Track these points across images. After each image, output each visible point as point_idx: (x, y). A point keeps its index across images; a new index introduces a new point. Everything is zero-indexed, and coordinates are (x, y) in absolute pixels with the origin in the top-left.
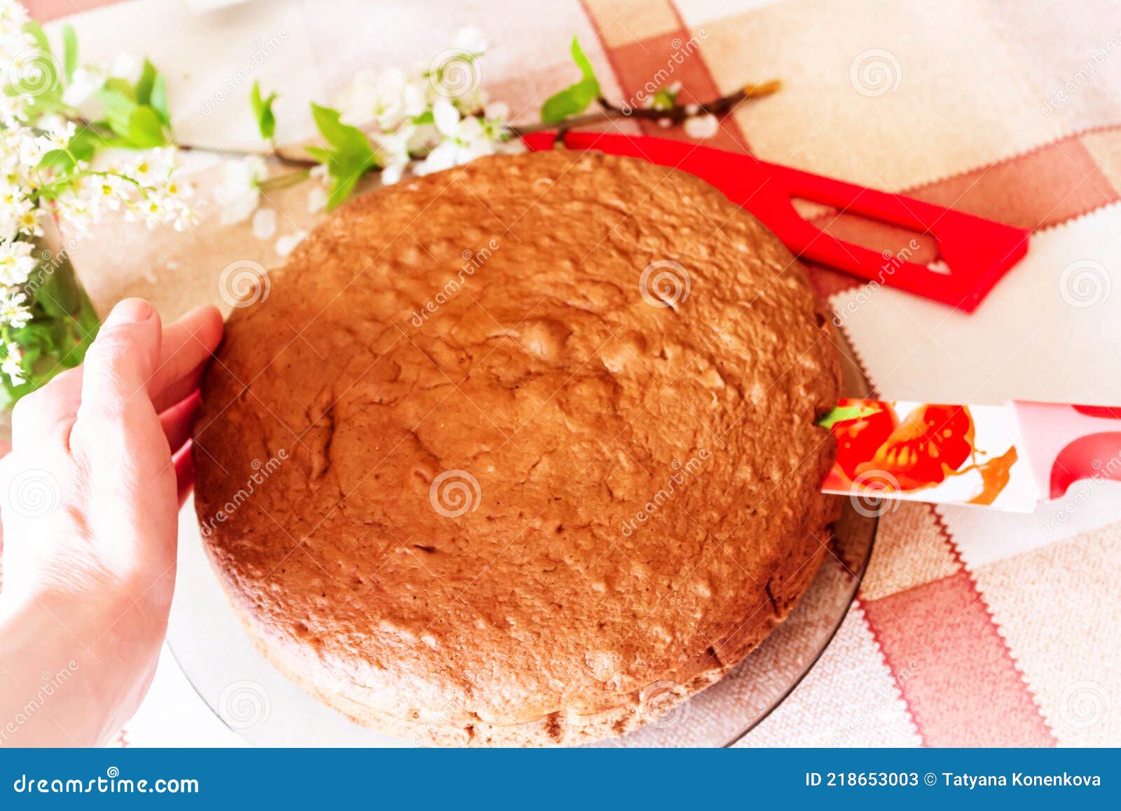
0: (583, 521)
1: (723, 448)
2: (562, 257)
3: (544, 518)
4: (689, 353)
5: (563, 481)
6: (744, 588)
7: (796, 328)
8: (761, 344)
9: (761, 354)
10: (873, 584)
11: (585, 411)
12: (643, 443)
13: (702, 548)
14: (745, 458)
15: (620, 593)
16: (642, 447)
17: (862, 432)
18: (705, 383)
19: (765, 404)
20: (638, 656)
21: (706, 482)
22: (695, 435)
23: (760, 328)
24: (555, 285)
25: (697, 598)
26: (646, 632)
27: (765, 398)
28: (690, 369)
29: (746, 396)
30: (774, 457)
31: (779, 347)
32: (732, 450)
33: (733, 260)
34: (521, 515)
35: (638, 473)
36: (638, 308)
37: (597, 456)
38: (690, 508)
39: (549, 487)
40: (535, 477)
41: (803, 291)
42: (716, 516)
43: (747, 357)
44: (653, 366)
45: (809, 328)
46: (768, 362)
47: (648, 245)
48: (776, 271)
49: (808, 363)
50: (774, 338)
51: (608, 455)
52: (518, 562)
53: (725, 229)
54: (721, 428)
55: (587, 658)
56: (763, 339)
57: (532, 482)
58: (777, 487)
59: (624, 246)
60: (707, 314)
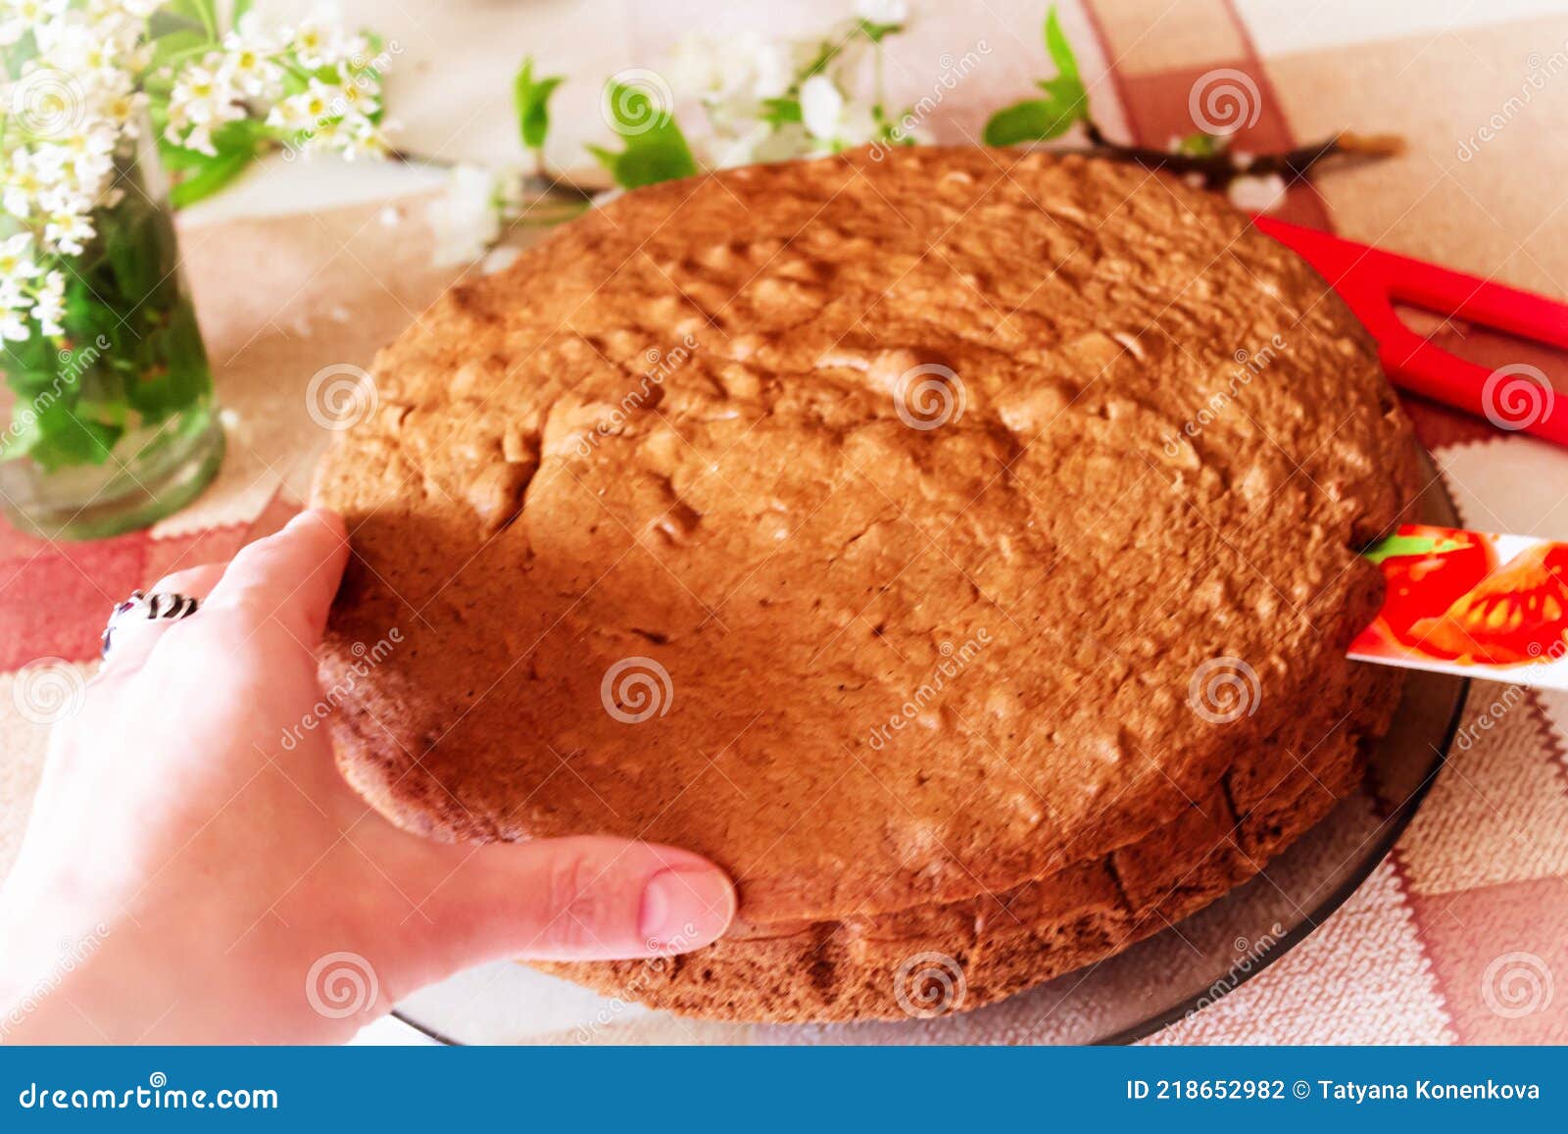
0: (922, 624)
1: (1180, 551)
2: (963, 272)
3: (856, 611)
4: (1148, 417)
5: (898, 566)
6: (1180, 762)
7: (1340, 405)
8: (1274, 418)
9: (1271, 433)
10: (1437, 871)
11: (955, 471)
12: (1046, 528)
13: (1116, 691)
14: (1215, 572)
15: (961, 735)
16: (1042, 534)
17: (1431, 575)
18: (1167, 457)
19: (1264, 502)
20: (977, 835)
21: (1141, 596)
22: (1135, 526)
23: (1275, 395)
24: (943, 308)
25: (1094, 761)
26: (997, 801)
27: (1266, 491)
28: (1145, 437)
29: (1235, 485)
30: (1267, 580)
31: (1307, 427)
32: (1196, 557)
33: (1253, 306)
34: (818, 603)
35: (1028, 567)
36: (1075, 349)
37: (961, 536)
38: (1106, 629)
39: (873, 571)
40: (853, 553)
41: (1364, 360)
42: (1149, 647)
43: (1246, 432)
44: (1083, 426)
45: (1364, 410)
46: (1282, 445)
47: (1110, 271)
48: (1322, 330)
49: (1352, 457)
50: (1298, 412)
51: (982, 538)
52: (801, 670)
53: (1247, 262)
54: (1181, 523)
55: (890, 825)
56: (1280, 410)
57: (846, 562)
58: (1265, 623)
59: (1071, 268)
60: (1190, 369)
